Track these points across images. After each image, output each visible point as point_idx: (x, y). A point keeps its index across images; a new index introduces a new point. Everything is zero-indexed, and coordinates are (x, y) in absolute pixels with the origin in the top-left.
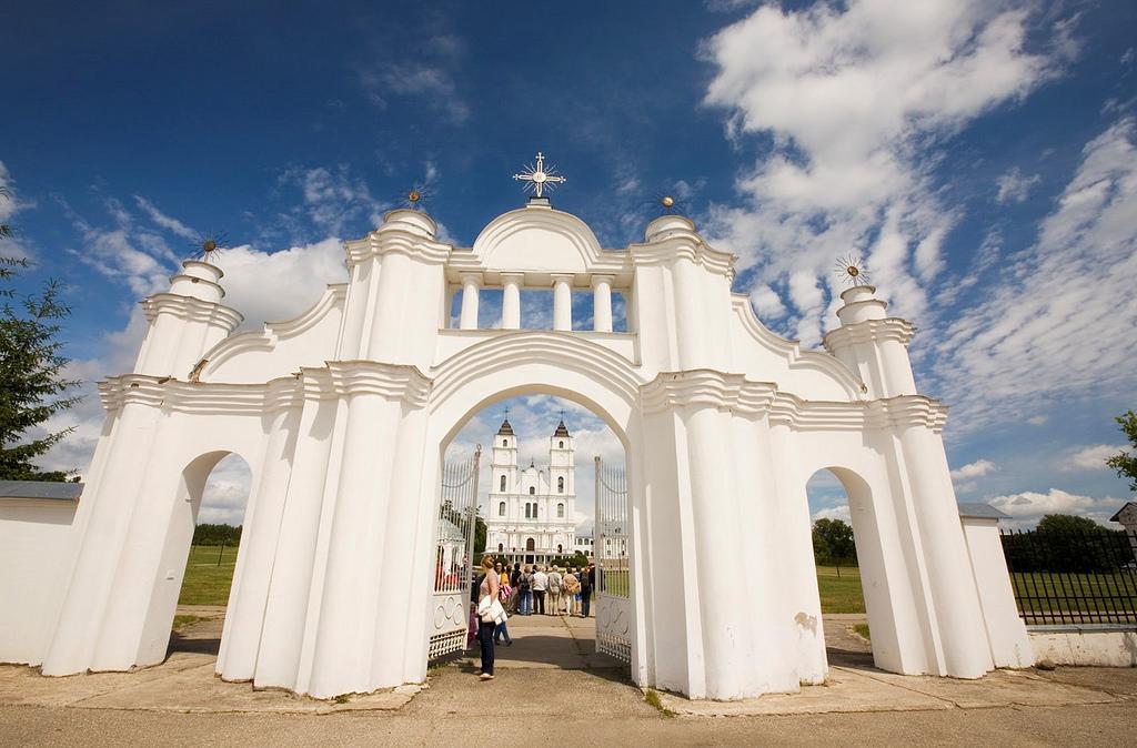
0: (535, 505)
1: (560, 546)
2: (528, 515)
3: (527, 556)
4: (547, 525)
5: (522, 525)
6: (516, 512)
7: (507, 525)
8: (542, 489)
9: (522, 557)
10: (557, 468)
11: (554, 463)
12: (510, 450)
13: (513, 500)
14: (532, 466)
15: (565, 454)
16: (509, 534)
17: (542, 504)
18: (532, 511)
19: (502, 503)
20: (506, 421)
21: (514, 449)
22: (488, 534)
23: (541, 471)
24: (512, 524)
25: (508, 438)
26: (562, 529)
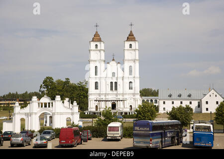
0: (116, 83)
1: (131, 106)
2: (112, 89)
4: (123, 94)
5: (108, 94)
6: (104, 88)
7: (100, 95)
8: (120, 74)
10: (129, 60)
11: (126, 58)
12: (100, 51)
13: (103, 81)
14: (113, 60)
15: (133, 52)
17: (120, 82)
18: (114, 86)
19: (96, 83)
20: (97, 32)
21: (102, 50)
22: (89, 100)
23: (119, 63)
24: (102, 94)
25: (98, 43)
26: (132, 96)
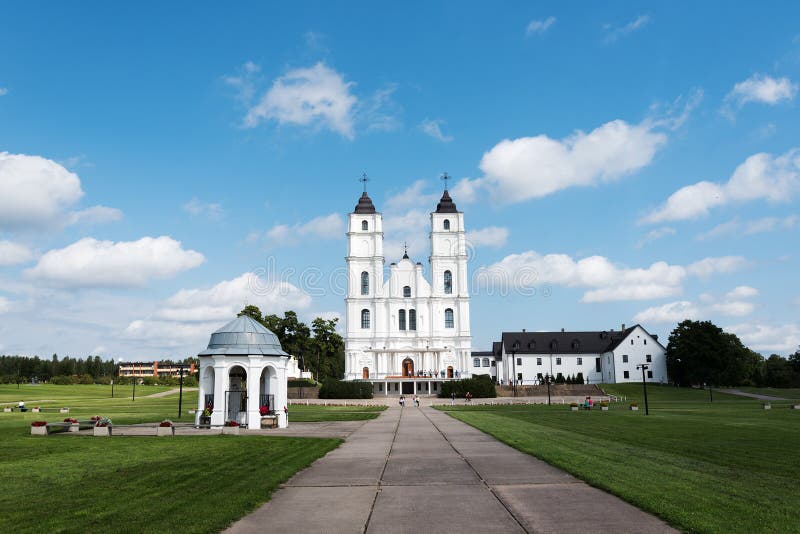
0: (413, 312)
1: (450, 369)
2: (402, 326)
3: (403, 383)
4: (430, 339)
5: (395, 340)
6: (385, 321)
7: (373, 340)
8: (422, 289)
9: (397, 385)
10: (442, 258)
11: (437, 251)
12: (373, 235)
13: (381, 307)
14: (406, 257)
15: (453, 238)
16: (377, 353)
17: (422, 311)
18: (407, 320)
19: (365, 311)
20: (364, 194)
21: (378, 233)
22: (347, 354)
23: (419, 264)
24: (380, 339)
25: (368, 218)
26: (453, 344)
